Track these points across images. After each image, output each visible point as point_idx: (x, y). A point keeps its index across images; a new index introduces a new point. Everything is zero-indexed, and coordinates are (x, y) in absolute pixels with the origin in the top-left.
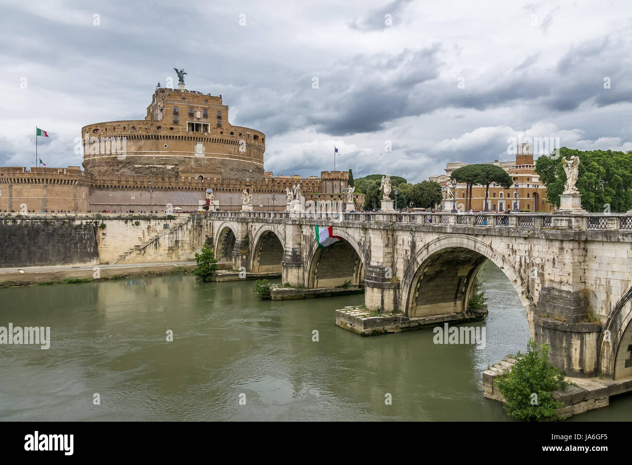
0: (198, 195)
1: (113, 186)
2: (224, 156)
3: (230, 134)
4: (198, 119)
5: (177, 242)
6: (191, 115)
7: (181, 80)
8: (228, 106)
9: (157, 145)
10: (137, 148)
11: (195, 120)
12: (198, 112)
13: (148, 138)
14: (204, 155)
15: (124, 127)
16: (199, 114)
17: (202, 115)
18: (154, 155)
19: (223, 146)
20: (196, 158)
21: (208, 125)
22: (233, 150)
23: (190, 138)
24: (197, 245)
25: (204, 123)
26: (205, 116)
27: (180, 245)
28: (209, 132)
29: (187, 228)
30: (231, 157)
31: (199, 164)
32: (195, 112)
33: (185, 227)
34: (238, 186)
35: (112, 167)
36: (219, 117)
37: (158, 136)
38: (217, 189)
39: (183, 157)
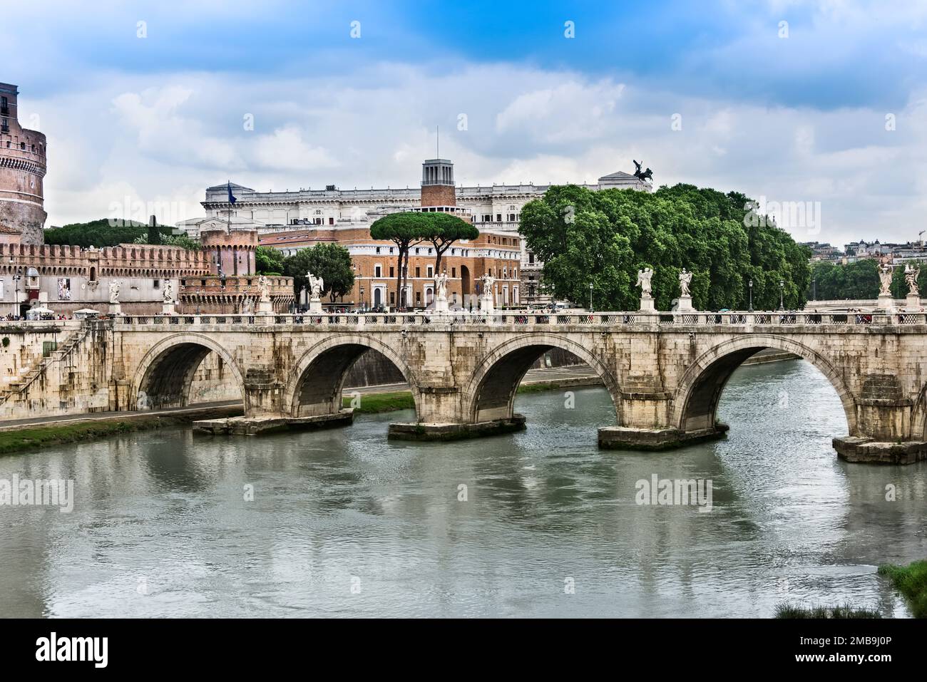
3: (20, 146)
5: (71, 375)
8: (16, 87)
19: (9, 173)
22: (22, 181)
24: (100, 381)
27: (76, 382)
29: (85, 349)
30: (20, 197)
33: (81, 346)
34: (78, 262)
36: (4, 111)
38: (44, 269)
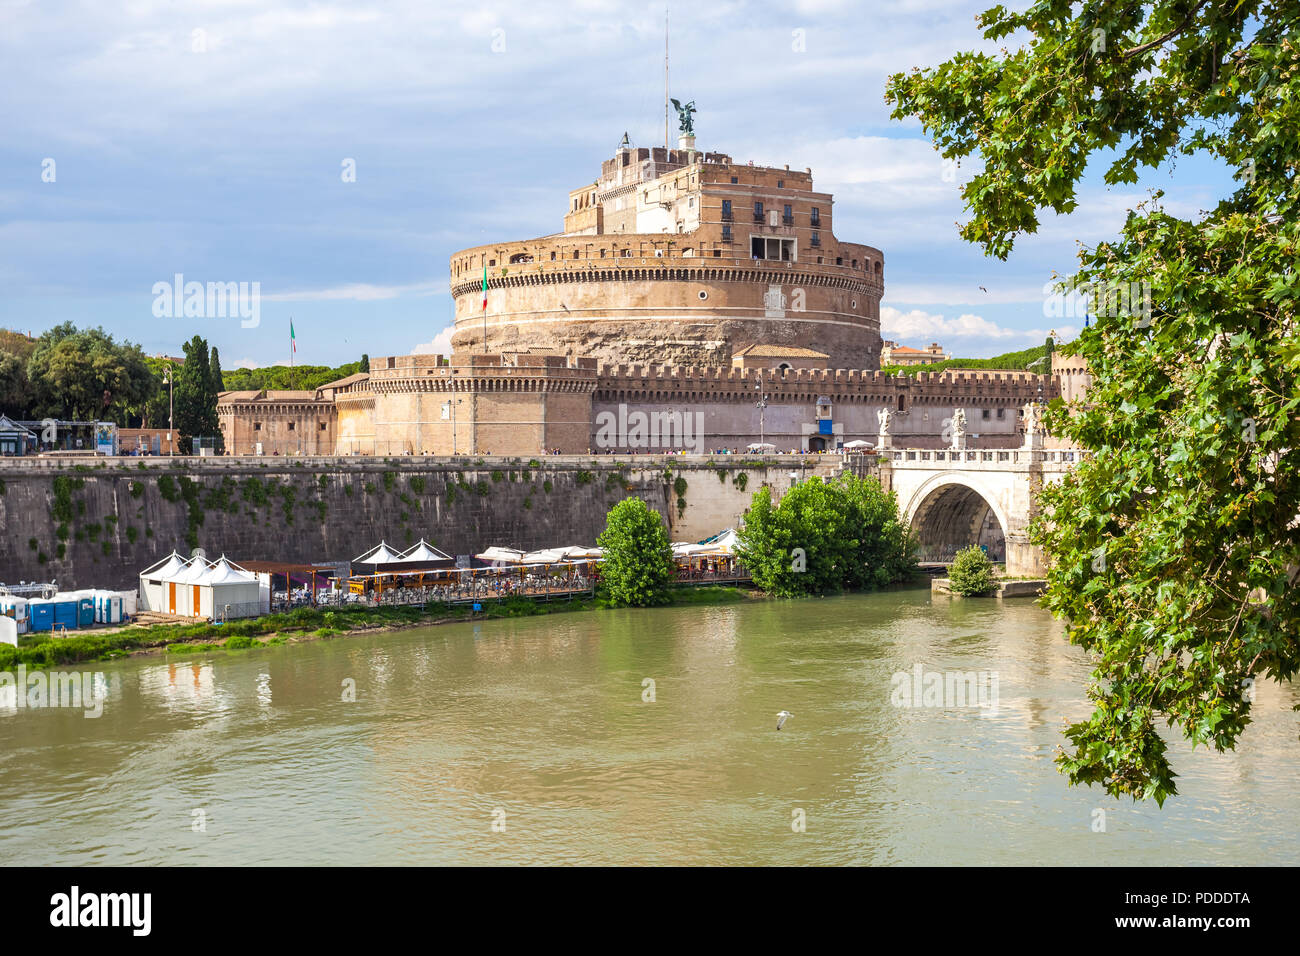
0: (801, 412)
1: (633, 392)
2: (824, 316)
3: (835, 262)
4: (774, 228)
6: (760, 218)
7: (687, 125)
8: (831, 196)
9: (684, 292)
10: (635, 300)
11: (767, 230)
12: (772, 212)
13: (661, 276)
14: (783, 315)
15: (602, 250)
16: (774, 218)
17: (782, 219)
18: (675, 318)
19: (821, 292)
20: (768, 322)
21: (792, 241)
22: (839, 300)
23: (755, 275)
25: (786, 239)
26: (788, 220)
28: (795, 258)
30: (836, 318)
31: (775, 336)
32: (768, 211)
34: (883, 389)
35: (568, 345)
36: (815, 223)
37: (686, 271)
38: (839, 397)
39: (741, 320)
